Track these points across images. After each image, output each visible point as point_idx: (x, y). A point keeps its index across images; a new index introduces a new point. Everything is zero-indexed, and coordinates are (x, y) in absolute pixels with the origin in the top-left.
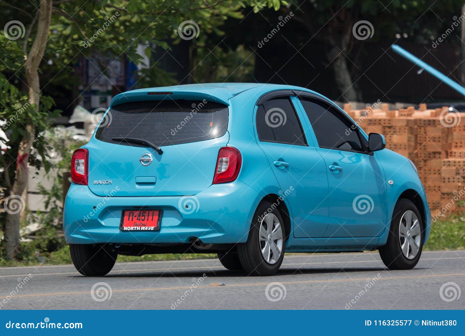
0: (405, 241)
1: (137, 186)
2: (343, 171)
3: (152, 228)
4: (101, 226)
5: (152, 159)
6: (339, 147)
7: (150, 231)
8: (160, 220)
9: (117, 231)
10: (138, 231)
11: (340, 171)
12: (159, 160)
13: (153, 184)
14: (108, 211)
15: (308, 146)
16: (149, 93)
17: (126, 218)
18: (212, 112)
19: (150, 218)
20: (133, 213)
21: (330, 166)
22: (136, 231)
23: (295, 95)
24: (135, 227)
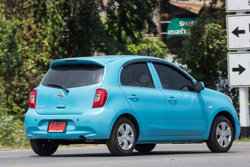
0: (221, 137)
1: (57, 109)
2: (177, 101)
3: (62, 131)
4: (39, 130)
5: (64, 95)
6: (181, 89)
7: (61, 132)
8: (66, 127)
9: (46, 133)
10: (55, 132)
11: (175, 101)
12: (67, 96)
13: (64, 108)
14: (42, 122)
15: (155, 88)
16: (66, 61)
17: (50, 126)
18: (95, 70)
19: (62, 125)
20: (54, 123)
21: (168, 99)
22: (54, 132)
23: (150, 61)
24: (54, 131)
